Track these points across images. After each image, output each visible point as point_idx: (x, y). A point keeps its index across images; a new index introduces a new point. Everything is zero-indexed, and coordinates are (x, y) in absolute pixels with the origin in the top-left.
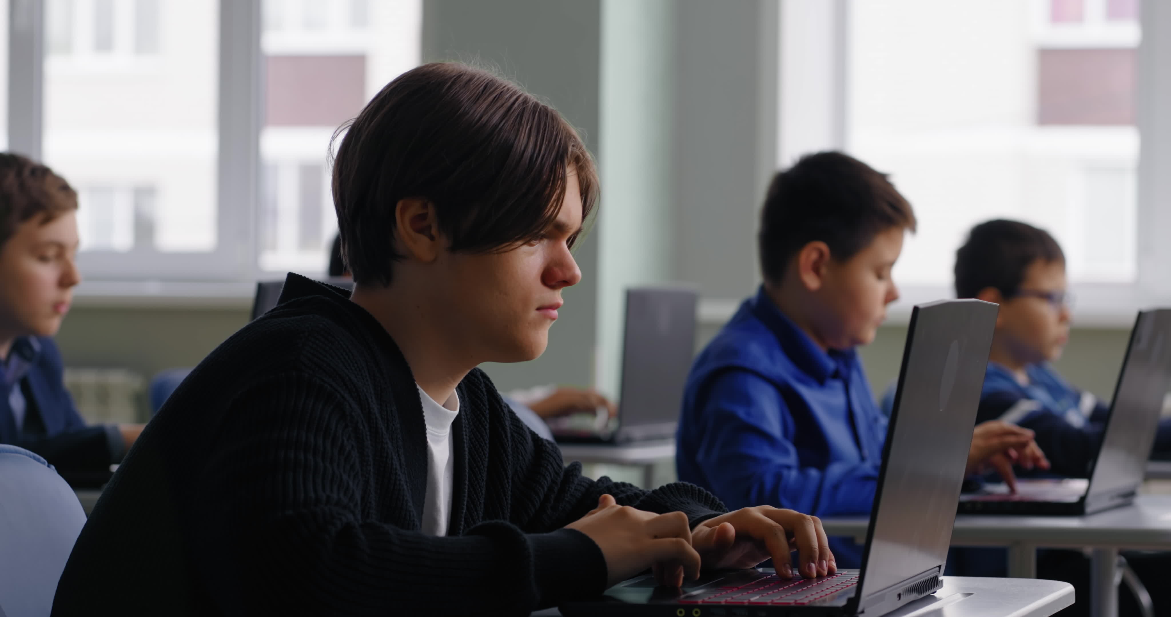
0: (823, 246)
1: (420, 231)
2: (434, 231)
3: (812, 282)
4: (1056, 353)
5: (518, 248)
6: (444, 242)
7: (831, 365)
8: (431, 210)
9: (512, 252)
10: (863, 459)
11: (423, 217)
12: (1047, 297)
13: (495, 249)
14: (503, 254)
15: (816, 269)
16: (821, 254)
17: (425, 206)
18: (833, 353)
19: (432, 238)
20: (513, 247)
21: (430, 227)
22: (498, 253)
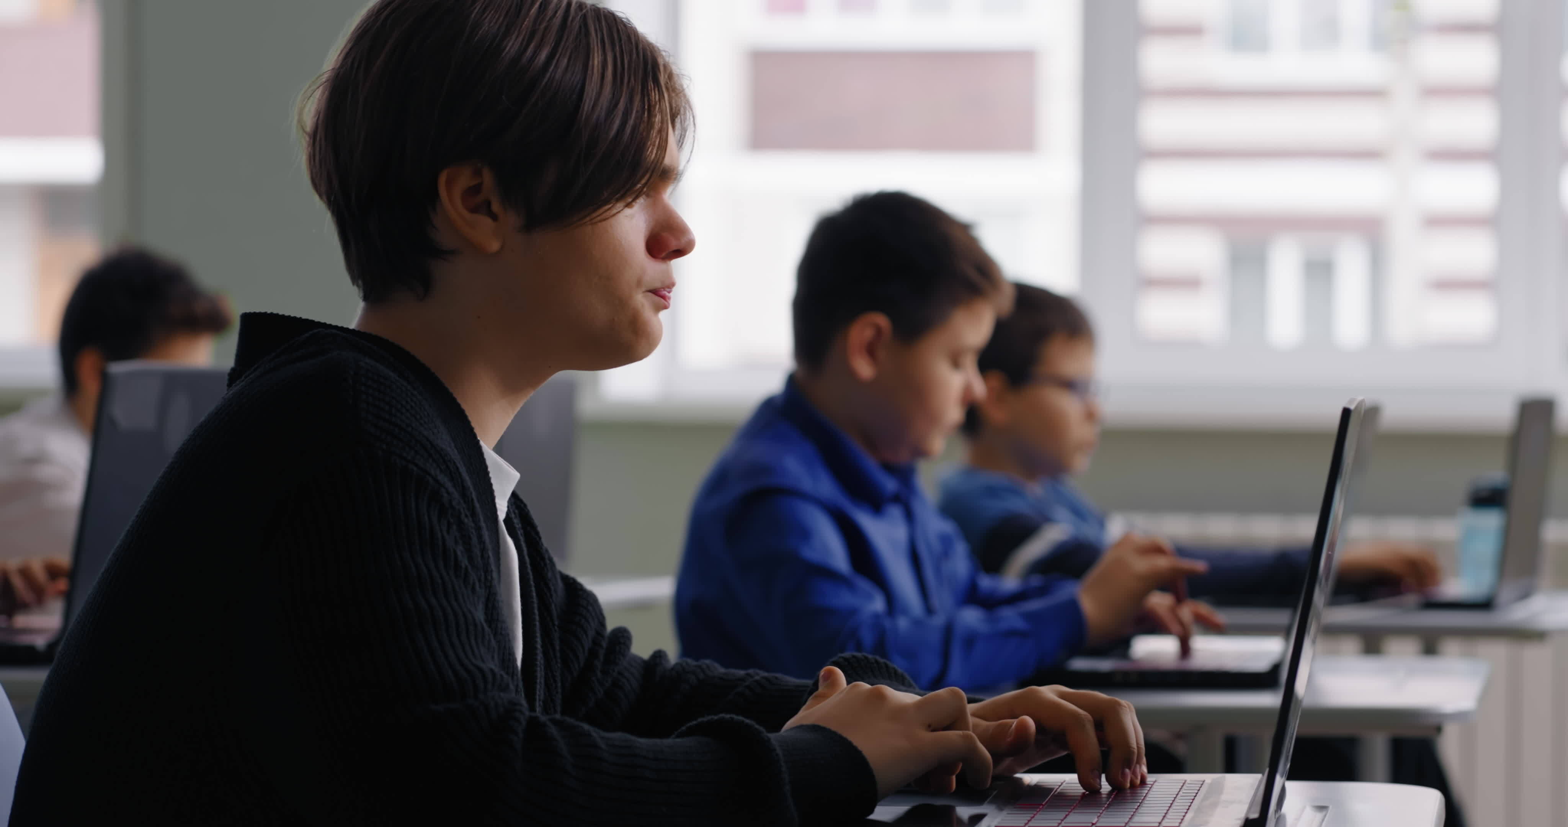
0: (882, 320)
1: (474, 210)
2: (496, 207)
3: (864, 368)
4: (1081, 463)
5: (621, 212)
6: (512, 219)
7: (890, 485)
8: (488, 178)
9: (614, 218)
10: (929, 610)
11: (474, 190)
12: (1069, 385)
13: (588, 219)
14: (600, 224)
15: (871, 351)
16: (879, 331)
17: (477, 173)
18: (890, 469)
19: (494, 217)
20: (615, 211)
21: (488, 204)
22: (592, 224)
